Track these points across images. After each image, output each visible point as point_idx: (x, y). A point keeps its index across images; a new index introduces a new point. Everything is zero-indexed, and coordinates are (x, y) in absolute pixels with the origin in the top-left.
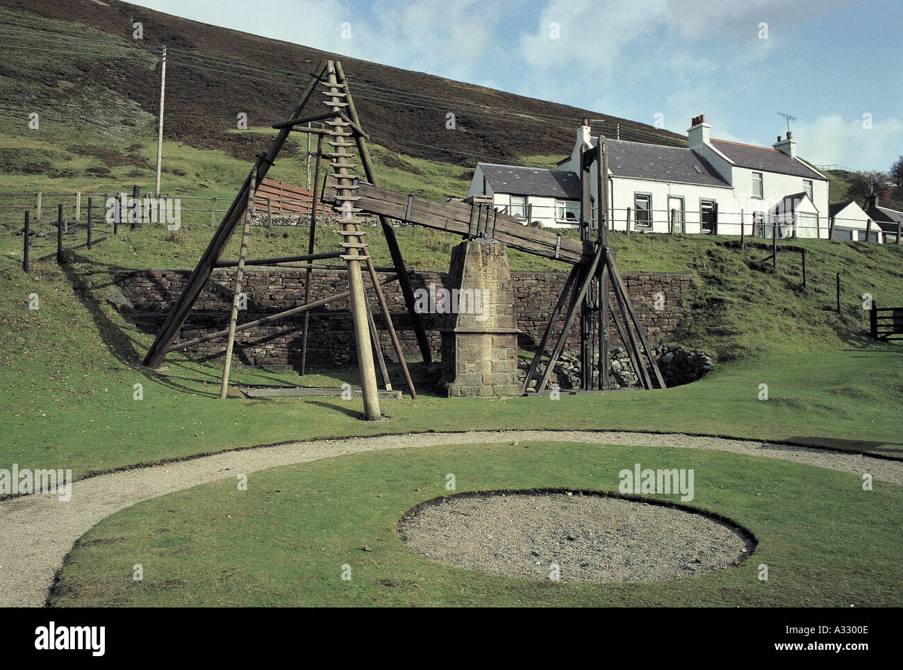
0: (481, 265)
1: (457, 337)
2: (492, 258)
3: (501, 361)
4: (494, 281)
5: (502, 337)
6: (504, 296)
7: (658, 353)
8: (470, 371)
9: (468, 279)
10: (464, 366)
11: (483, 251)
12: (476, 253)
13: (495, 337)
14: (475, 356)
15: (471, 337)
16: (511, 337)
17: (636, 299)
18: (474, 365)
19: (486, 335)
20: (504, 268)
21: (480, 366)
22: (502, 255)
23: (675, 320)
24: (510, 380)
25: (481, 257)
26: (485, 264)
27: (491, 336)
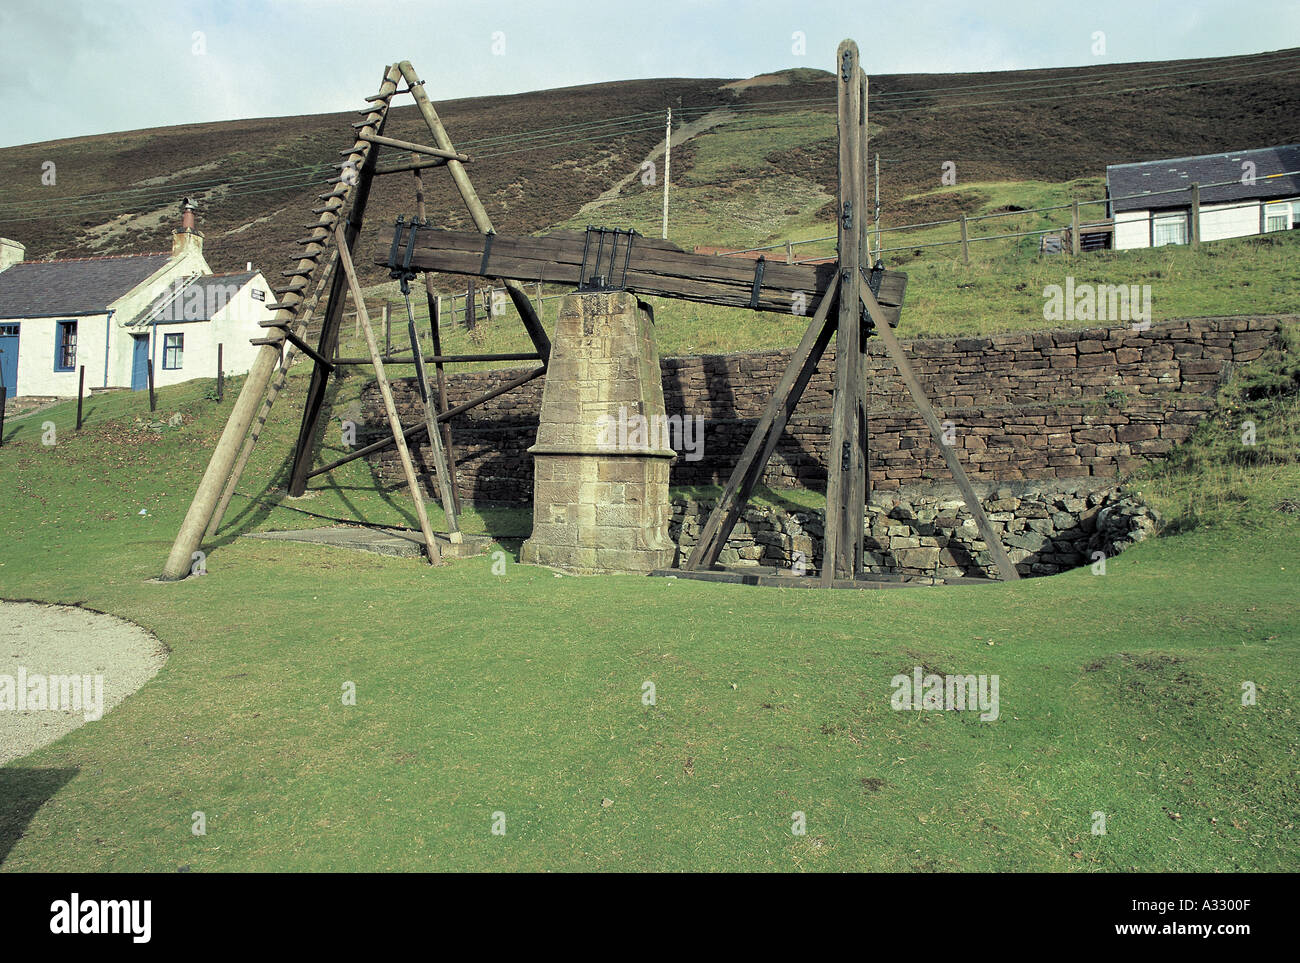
0: (582, 333)
1: (538, 461)
2: (603, 320)
3: (614, 506)
4: (606, 361)
5: (618, 462)
6: (624, 386)
7: (1090, 505)
8: (557, 520)
9: (559, 360)
10: (547, 512)
11: (586, 310)
12: (575, 314)
13: (604, 462)
14: (567, 495)
15: (559, 461)
16: (634, 462)
17: (1094, 381)
18: (564, 511)
19: (588, 458)
20: (625, 336)
21: (574, 513)
22: (621, 312)
23: (1178, 428)
24: (629, 540)
25: (582, 320)
26: (589, 332)
27: (597, 459)
